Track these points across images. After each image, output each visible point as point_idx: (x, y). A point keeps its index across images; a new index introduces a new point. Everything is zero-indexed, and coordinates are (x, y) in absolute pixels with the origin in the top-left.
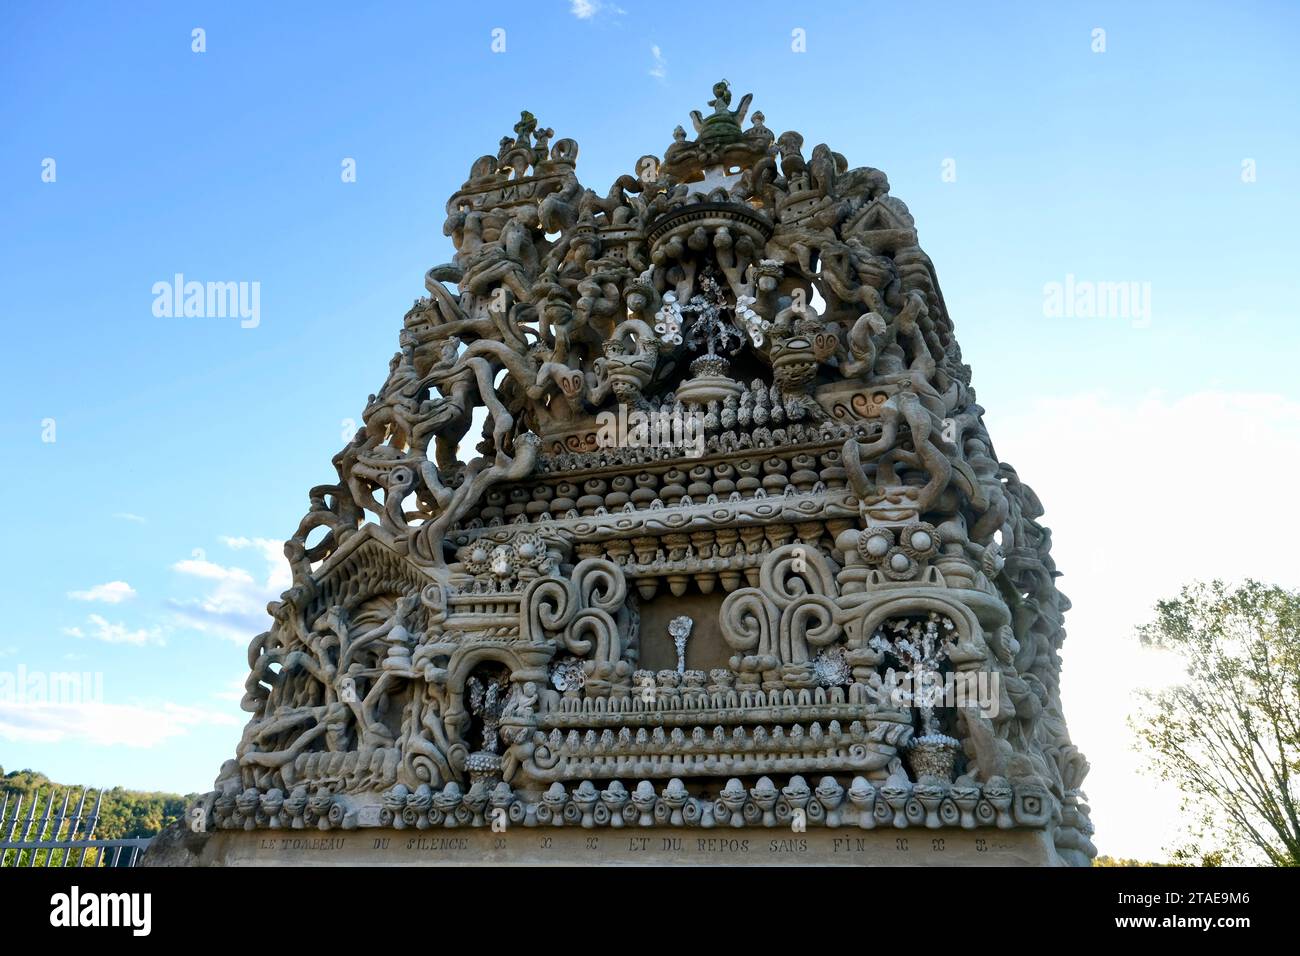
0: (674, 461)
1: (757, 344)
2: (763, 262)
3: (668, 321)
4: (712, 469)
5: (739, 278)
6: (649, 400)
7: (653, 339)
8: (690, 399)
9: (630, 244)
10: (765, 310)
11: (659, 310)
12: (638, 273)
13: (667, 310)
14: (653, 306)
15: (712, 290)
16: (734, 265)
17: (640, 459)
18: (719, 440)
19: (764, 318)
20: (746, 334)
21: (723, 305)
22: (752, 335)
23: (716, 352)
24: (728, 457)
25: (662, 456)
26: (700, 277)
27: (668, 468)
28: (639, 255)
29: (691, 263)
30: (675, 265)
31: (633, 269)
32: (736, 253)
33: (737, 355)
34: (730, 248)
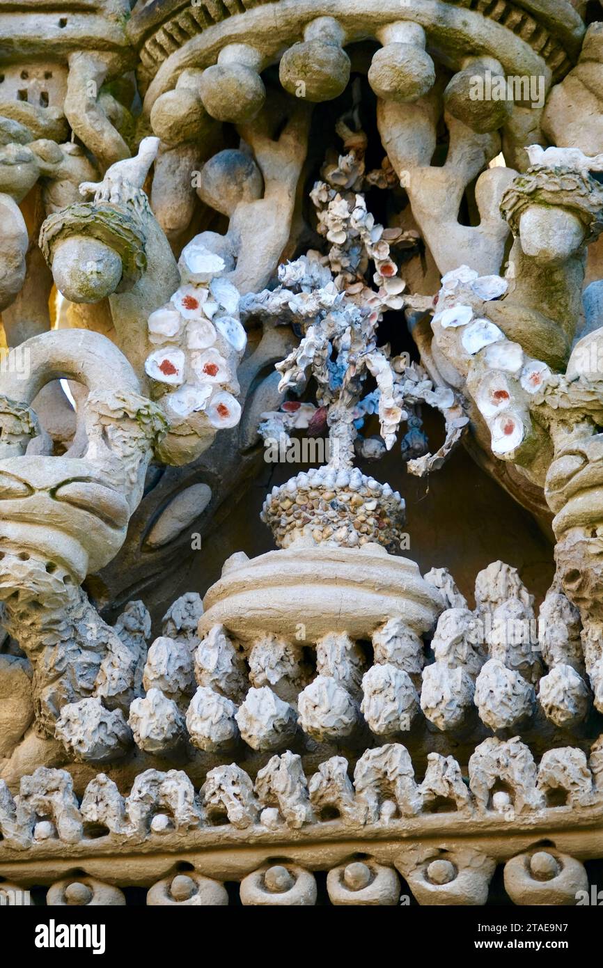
0: (187, 840)
1: (504, 445)
2: (537, 155)
3: (195, 342)
4: (320, 876)
5: (455, 204)
6: (110, 617)
7: (137, 402)
8: (254, 623)
9: (78, 61)
10: (538, 325)
11: (164, 301)
12: (98, 164)
13: (191, 304)
14: (143, 284)
15: (357, 241)
16: (439, 159)
17: (69, 827)
18: (350, 773)
19: (532, 351)
20: (465, 402)
21: (391, 295)
22: (487, 408)
23: (359, 461)
24: (377, 838)
25: (147, 823)
26: (318, 193)
27: (166, 863)
28: (109, 102)
29: (288, 139)
30: (235, 145)
31: (83, 150)
32: (447, 115)
33: (431, 475)
34: (427, 97)
